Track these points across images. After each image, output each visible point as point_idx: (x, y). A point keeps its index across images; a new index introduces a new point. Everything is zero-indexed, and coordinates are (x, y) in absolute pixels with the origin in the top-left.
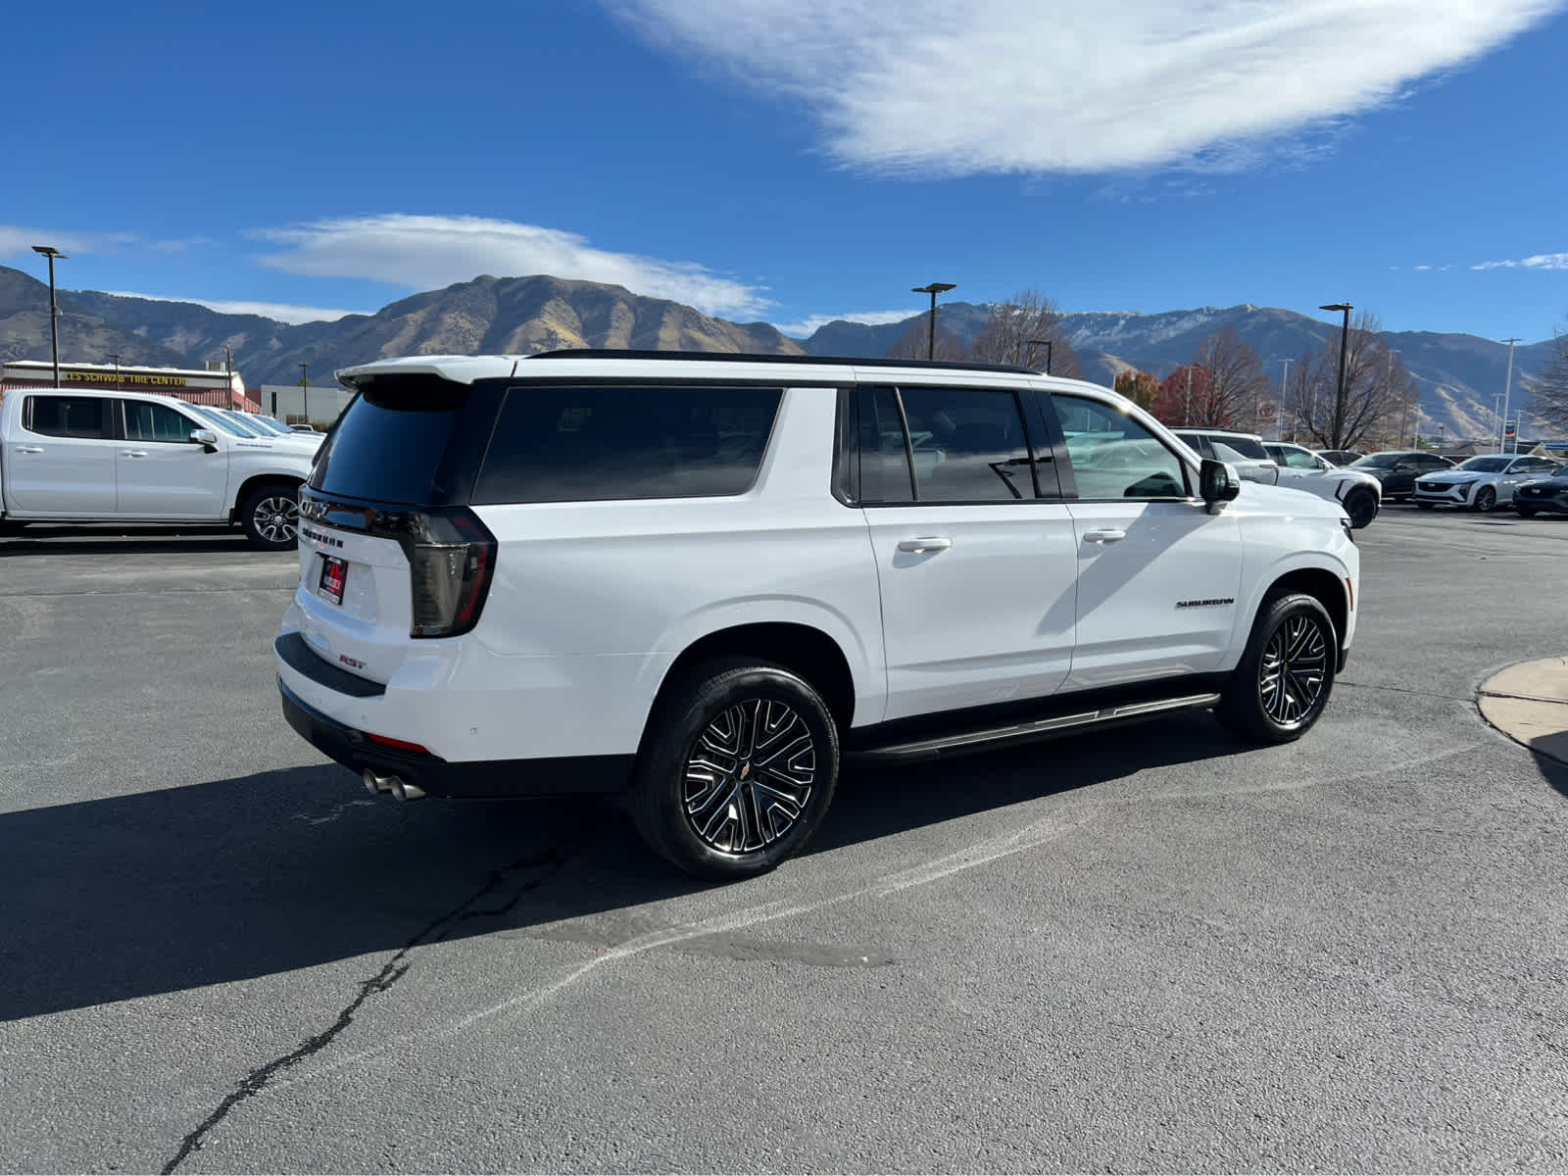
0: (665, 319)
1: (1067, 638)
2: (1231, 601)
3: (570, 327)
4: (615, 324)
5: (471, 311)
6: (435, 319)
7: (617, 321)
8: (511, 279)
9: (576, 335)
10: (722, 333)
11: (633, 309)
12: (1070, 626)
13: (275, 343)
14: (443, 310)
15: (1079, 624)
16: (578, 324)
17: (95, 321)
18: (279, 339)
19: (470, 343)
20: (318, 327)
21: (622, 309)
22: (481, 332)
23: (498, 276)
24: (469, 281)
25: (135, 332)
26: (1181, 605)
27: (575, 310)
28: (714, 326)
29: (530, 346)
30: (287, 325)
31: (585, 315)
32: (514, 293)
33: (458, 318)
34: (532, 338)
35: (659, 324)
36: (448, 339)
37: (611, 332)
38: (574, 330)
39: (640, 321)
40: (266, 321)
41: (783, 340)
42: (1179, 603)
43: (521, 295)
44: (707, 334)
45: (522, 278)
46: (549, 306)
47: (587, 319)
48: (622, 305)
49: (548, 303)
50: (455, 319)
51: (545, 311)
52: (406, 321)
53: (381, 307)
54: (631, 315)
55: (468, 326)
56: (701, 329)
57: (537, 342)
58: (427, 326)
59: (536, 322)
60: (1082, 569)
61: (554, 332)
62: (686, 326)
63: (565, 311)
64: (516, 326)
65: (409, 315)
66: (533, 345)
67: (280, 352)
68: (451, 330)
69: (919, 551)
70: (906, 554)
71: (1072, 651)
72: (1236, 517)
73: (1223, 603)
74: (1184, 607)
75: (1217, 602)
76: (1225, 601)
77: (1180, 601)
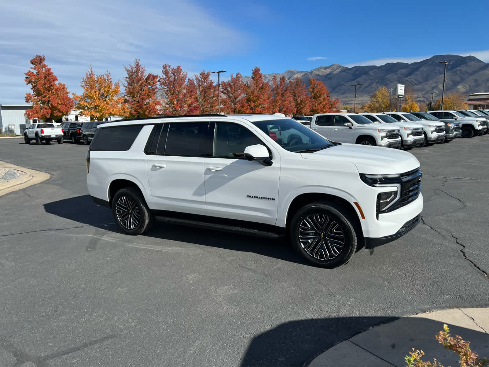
2: (274, 200)
12: (204, 195)
15: (206, 195)
26: (248, 196)
60: (206, 179)
69: (158, 167)
70: (154, 168)
71: (206, 203)
72: (281, 167)
73: (270, 199)
74: (250, 197)
75: (267, 198)
76: (271, 199)
77: (248, 195)
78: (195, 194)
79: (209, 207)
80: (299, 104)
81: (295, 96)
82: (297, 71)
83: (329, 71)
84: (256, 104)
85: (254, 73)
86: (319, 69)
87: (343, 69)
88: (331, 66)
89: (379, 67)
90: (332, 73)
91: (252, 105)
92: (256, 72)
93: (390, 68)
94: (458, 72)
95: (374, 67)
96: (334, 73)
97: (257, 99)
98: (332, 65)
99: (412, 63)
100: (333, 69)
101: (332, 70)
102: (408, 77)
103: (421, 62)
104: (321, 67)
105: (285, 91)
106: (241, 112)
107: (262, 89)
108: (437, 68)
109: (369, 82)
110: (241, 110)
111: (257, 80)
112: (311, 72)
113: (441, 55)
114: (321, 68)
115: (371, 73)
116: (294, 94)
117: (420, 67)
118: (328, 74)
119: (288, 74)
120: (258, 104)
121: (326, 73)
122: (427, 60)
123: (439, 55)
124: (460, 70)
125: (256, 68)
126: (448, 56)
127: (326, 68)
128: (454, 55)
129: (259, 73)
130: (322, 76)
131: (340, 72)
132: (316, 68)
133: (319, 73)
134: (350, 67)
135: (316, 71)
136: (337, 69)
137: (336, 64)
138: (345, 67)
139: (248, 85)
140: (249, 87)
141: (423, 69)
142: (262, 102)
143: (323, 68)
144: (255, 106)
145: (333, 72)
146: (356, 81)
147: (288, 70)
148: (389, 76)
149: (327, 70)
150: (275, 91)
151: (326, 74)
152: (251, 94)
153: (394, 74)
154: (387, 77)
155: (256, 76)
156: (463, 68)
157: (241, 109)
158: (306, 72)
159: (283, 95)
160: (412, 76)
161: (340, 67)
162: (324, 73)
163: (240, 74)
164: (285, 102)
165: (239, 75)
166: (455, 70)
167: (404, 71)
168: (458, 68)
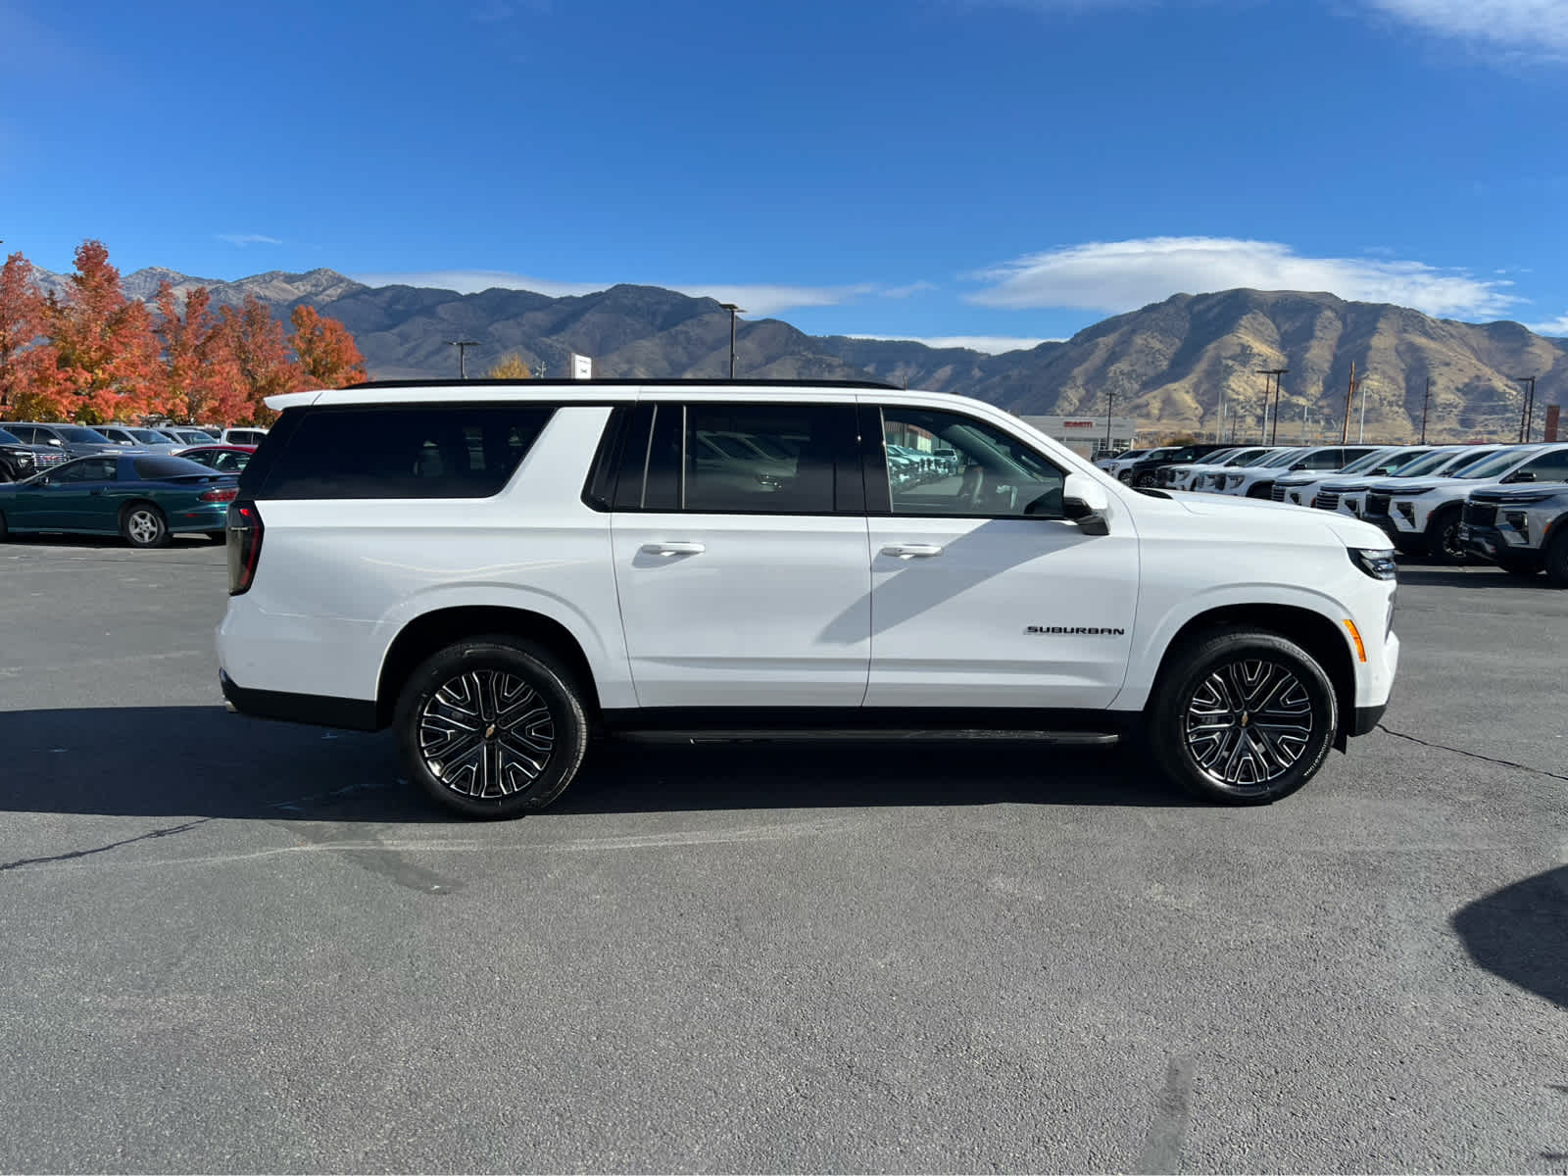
0: (1379, 325)
1: (861, 649)
2: (1121, 633)
3: (1267, 341)
4: (1319, 334)
5: (1163, 331)
6: (1126, 341)
7: (1321, 331)
8: (1207, 294)
9: (1272, 348)
10: (1452, 336)
11: (1343, 318)
12: (863, 638)
13: (977, 373)
14: (1134, 331)
15: (874, 637)
16: (1277, 337)
17: (836, 361)
18: (980, 368)
19: (1159, 363)
20: (1016, 356)
21: (1329, 318)
22: (1170, 352)
23: (1194, 294)
24: (1163, 300)
25: (865, 369)
26: (1032, 630)
27: (1274, 322)
28: (1441, 328)
29: (1220, 362)
30: (989, 356)
31: (1286, 327)
32: (1210, 309)
33: (1149, 340)
34: (1224, 354)
35: (1373, 330)
36: (1138, 360)
37: (1314, 343)
38: (1270, 343)
39: (1349, 329)
40: (971, 353)
41: (1535, 341)
42: (1030, 628)
43: (1216, 310)
44: (1432, 338)
45: (1217, 294)
46: (1245, 321)
47: (1286, 332)
48: (1329, 313)
49: (1244, 317)
50: (1146, 340)
51: (1240, 325)
52: (1097, 344)
53: (1074, 332)
54: (1338, 324)
55: (1157, 345)
56: (1426, 334)
57: (1229, 358)
58: (1117, 349)
59: (1229, 338)
60: (877, 584)
61: (1249, 346)
62: (1405, 331)
63: (1262, 324)
64: (1209, 341)
65: (1100, 340)
66: (1224, 361)
67: (980, 381)
68: (1142, 352)
69: (666, 554)
70: (650, 556)
71: (869, 664)
72: (1139, 540)
73: (1106, 633)
74: (1039, 632)
75: (1097, 631)
76: (1110, 631)
77: (1032, 625)
78: (828, 636)
79: (879, 677)
80: (263, 387)
81: (245, 361)
82: (183, 276)
83: (301, 289)
84: (94, 378)
85: (81, 263)
86: (268, 279)
87: (351, 288)
88: (310, 273)
89: (466, 296)
90: (315, 298)
91: (82, 380)
92: (91, 259)
93: (499, 303)
94: (681, 338)
95: (450, 296)
96: (320, 297)
97: (101, 359)
98: (311, 269)
99: (562, 299)
100: (316, 286)
101: (313, 289)
102: (554, 338)
103: (586, 297)
104: (273, 272)
105: (210, 338)
106: (34, 401)
107: (119, 321)
108: (629, 320)
109: (438, 339)
110: (33, 396)
111: (95, 289)
112: (238, 286)
113: (634, 286)
114: (273, 276)
115: (441, 310)
116: (242, 355)
117: (586, 310)
118: (300, 300)
119: (146, 281)
120: (106, 376)
121: (293, 294)
122: (600, 293)
123: (629, 285)
124: (686, 333)
125: (89, 244)
126: (652, 289)
127: (290, 279)
128: (668, 289)
129: (105, 263)
130: (278, 305)
131: (341, 298)
132: (257, 275)
133: (268, 293)
134: (374, 287)
135: (255, 284)
136: (330, 287)
137: (326, 271)
138: (357, 282)
139: (54, 303)
140: (61, 312)
141: (592, 317)
142: (122, 373)
143: (281, 278)
144: (95, 385)
145: (316, 295)
146: (395, 331)
147: (146, 267)
148: (497, 328)
149: (296, 284)
150: (169, 336)
151: (292, 298)
152: (75, 339)
153: (511, 322)
154: (491, 329)
155: (90, 273)
156: (692, 329)
157: (35, 391)
158: (219, 282)
159: (203, 356)
160: (563, 334)
161: (341, 280)
162: (284, 296)
163: (25, 257)
164: (211, 376)
165: (18, 263)
166: (673, 331)
167: (541, 318)
168: (680, 328)
